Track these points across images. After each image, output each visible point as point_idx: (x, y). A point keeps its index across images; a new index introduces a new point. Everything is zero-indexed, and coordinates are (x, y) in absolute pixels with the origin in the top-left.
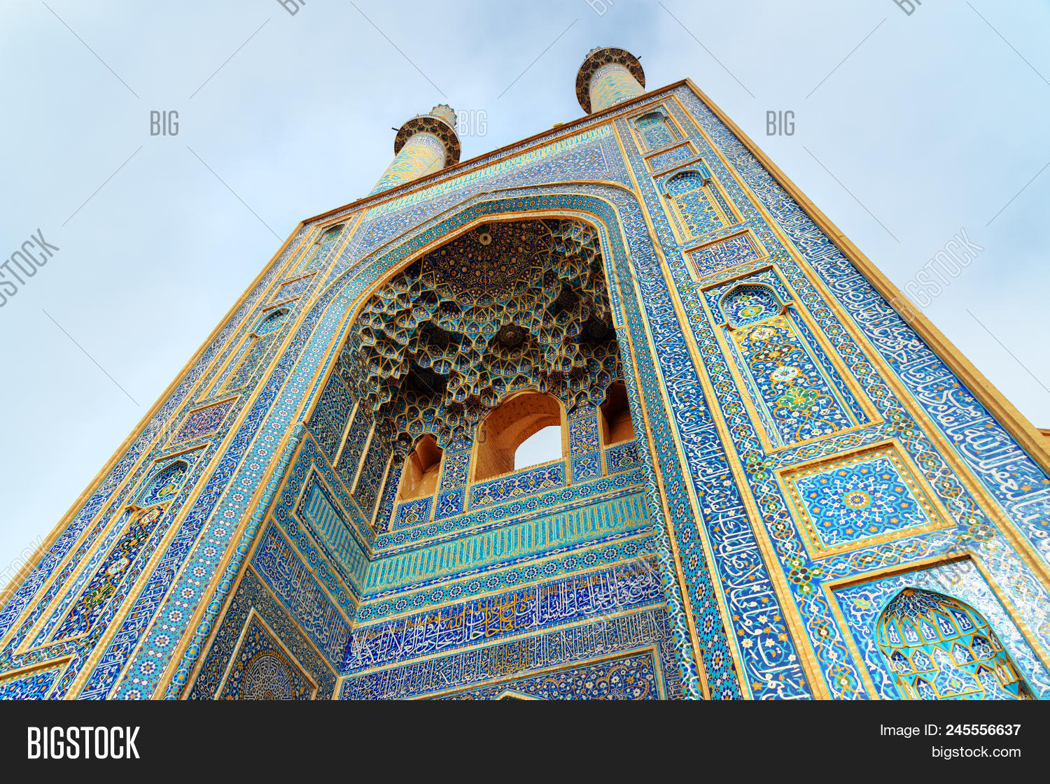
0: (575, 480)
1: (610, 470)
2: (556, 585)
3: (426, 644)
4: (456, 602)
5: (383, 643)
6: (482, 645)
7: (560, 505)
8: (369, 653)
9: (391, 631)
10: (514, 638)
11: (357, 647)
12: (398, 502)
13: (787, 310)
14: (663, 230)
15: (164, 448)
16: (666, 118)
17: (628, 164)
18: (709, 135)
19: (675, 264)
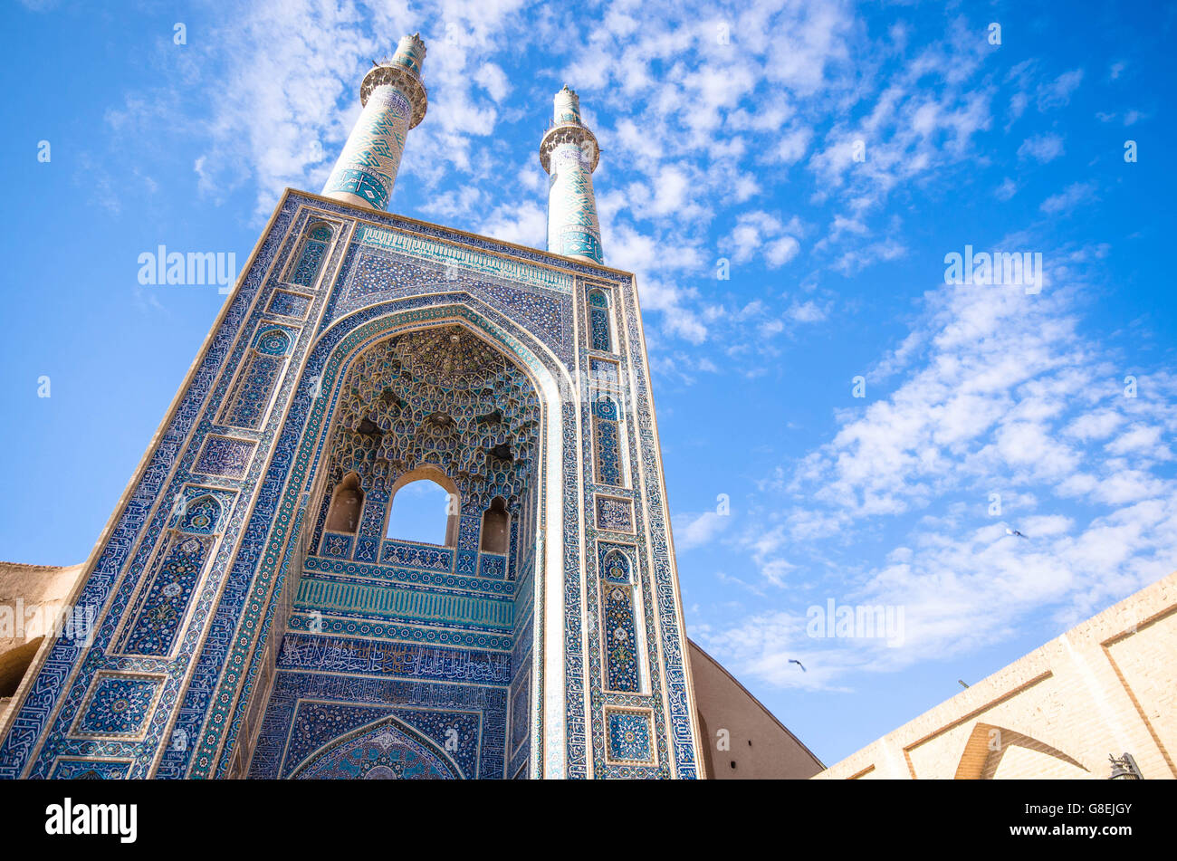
0: (458, 572)
1: (481, 574)
2: (433, 649)
3: (341, 663)
4: (365, 638)
5: (309, 652)
6: (379, 677)
7: (444, 587)
8: (298, 657)
9: (316, 645)
10: (401, 679)
11: (289, 649)
12: (325, 531)
13: (633, 586)
14: (587, 460)
15: (191, 472)
16: (610, 309)
17: (578, 353)
18: (633, 369)
19: (588, 503)
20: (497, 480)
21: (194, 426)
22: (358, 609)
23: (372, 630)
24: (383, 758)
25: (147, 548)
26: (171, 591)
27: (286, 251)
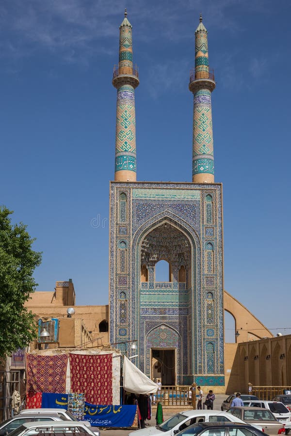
0: (174, 289)
1: (179, 289)
2: (170, 309)
3: (151, 313)
5: (144, 311)
6: (160, 315)
7: (171, 293)
10: (164, 316)
12: (141, 282)
13: (213, 301)
14: (203, 266)
15: (118, 286)
16: (213, 203)
17: (201, 227)
18: (218, 230)
19: (203, 280)
20: (181, 260)
21: (115, 275)
22: (152, 301)
23: (156, 305)
24: (163, 331)
25: (116, 304)
26: (123, 311)
27: (117, 210)
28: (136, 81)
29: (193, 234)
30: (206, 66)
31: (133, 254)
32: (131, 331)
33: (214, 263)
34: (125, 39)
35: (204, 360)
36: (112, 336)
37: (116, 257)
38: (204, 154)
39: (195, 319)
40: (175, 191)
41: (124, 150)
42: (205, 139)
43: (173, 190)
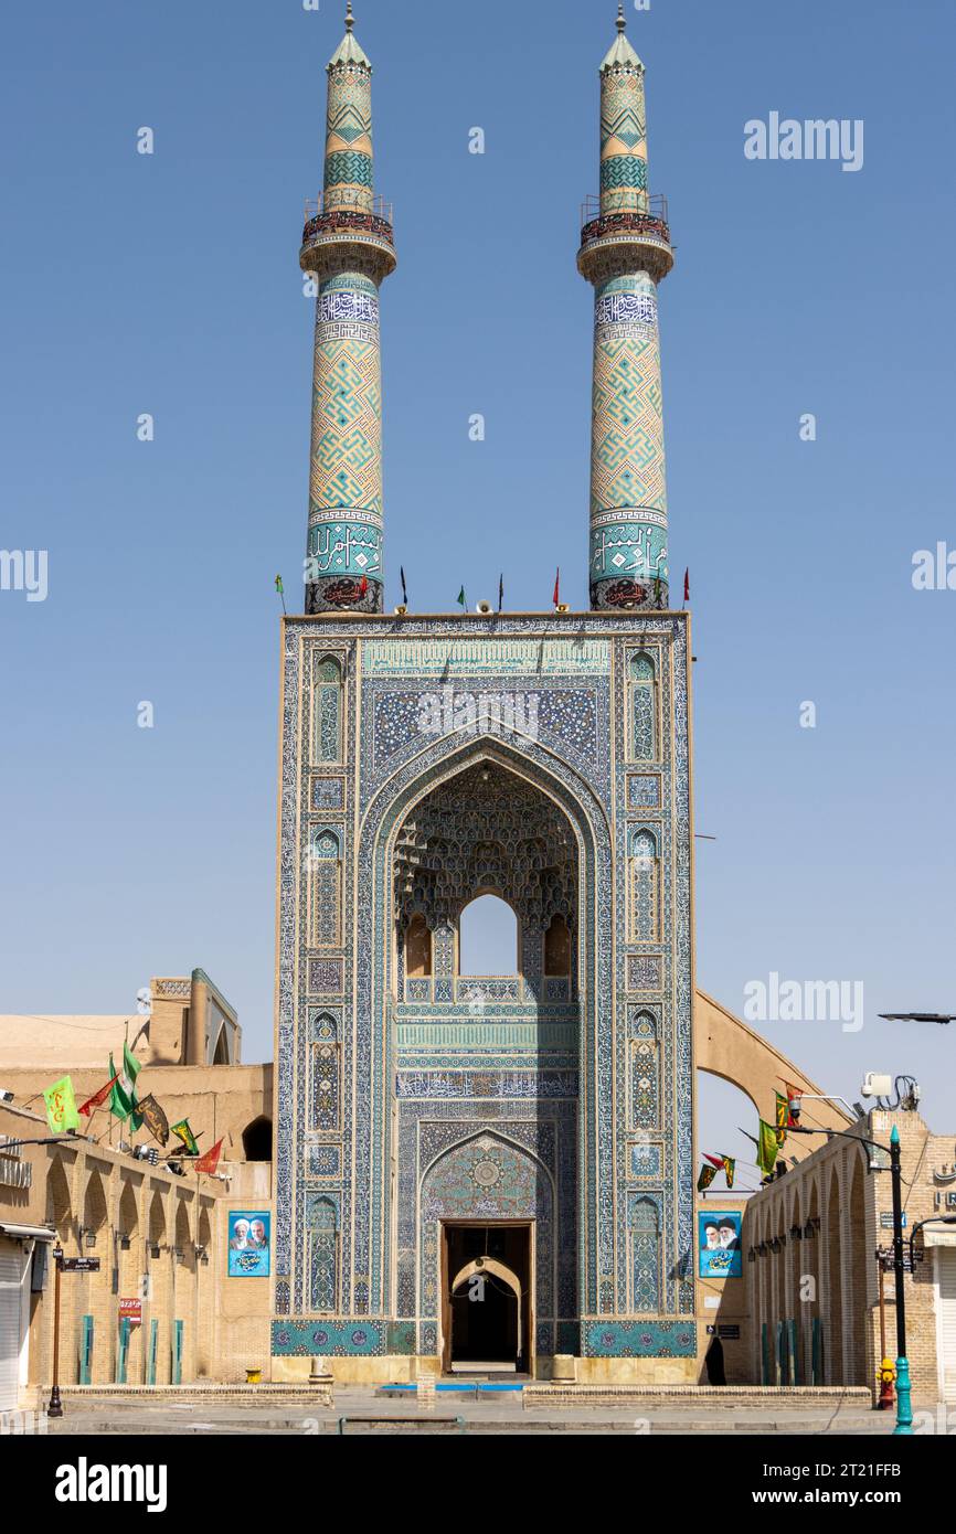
0: (527, 1000)
1: (546, 1000)
2: (511, 1074)
3: (443, 1091)
4: (457, 1070)
5: (417, 1085)
6: (474, 1100)
7: (514, 1018)
8: (410, 1089)
9: (421, 1079)
10: (490, 1100)
11: (402, 1084)
12: (406, 977)
13: (658, 1043)
14: (621, 917)
15: (307, 994)
16: (656, 684)
17: (614, 773)
18: (676, 781)
19: (621, 966)
20: (554, 895)
21: (297, 954)
22: (446, 1045)
23: (461, 1063)
24: (485, 1156)
25: (302, 1059)
26: (326, 1085)
27: (306, 719)
28: (382, 255)
29: (583, 800)
30: (637, 190)
31: (365, 877)
32: (353, 1156)
33: (659, 904)
34: (343, 111)
35: (622, 1261)
36: (284, 1176)
37: (303, 889)
38: (627, 505)
39: (591, 1109)
40: (518, 644)
41: (337, 501)
42: (631, 453)
43: (509, 643)
